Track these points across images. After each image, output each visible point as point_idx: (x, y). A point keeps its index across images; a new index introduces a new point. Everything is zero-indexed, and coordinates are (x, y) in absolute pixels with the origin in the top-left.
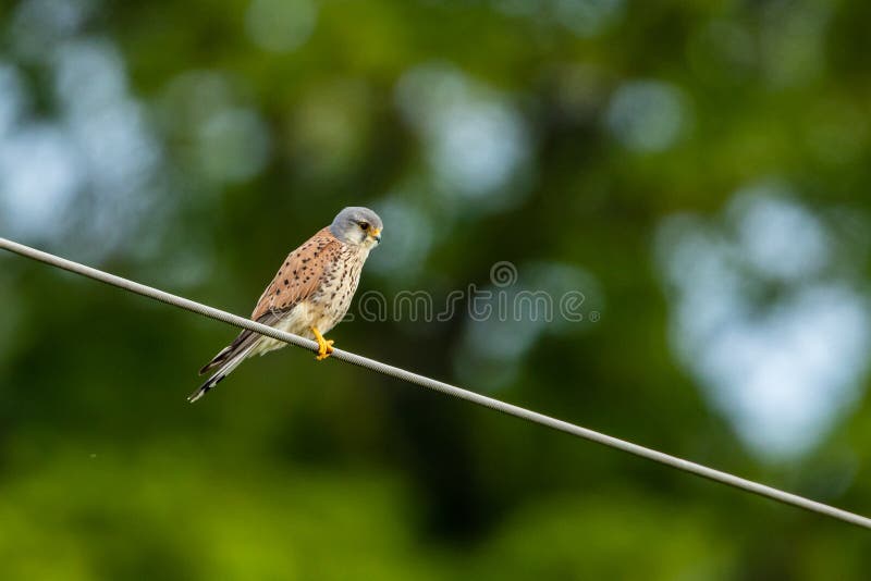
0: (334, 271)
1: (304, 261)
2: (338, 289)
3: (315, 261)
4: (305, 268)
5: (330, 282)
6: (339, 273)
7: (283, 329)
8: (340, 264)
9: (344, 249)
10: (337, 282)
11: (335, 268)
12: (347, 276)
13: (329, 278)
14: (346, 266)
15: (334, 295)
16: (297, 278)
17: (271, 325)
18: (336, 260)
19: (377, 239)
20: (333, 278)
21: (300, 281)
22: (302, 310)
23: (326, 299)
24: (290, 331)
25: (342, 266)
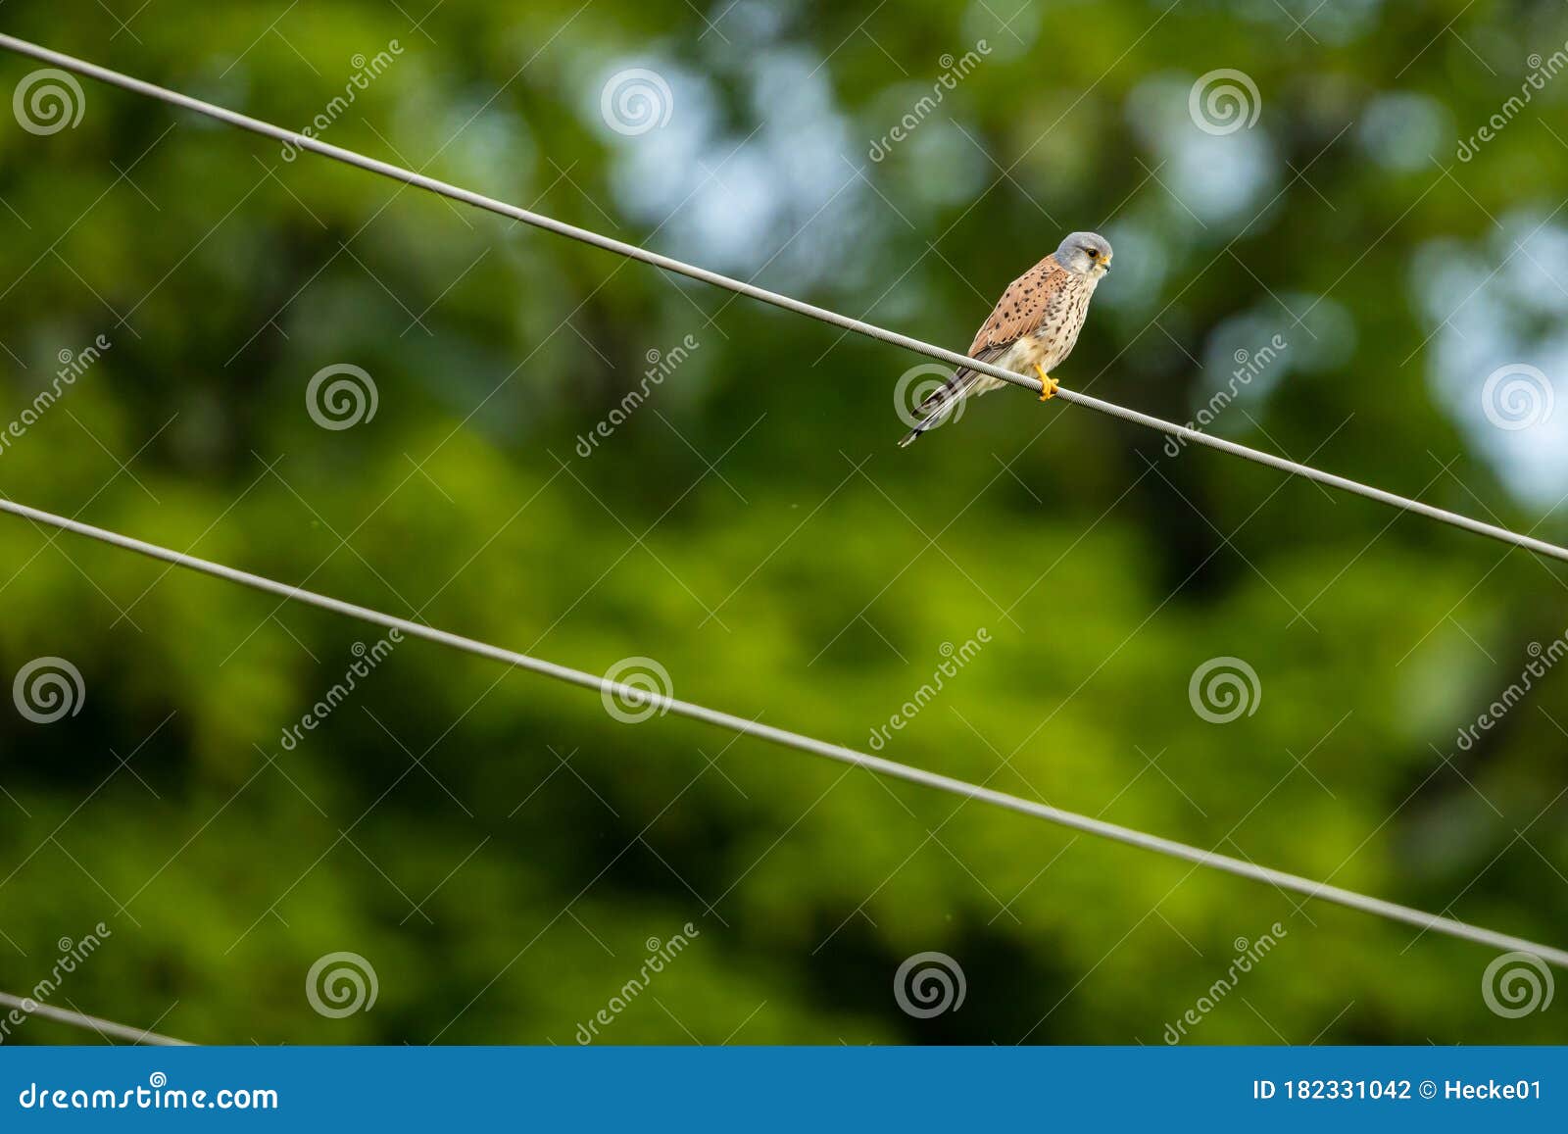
0: (1059, 303)
1: (1026, 292)
2: (1063, 322)
3: (1037, 291)
4: (1027, 300)
5: (1055, 315)
6: (1065, 306)
7: (1003, 367)
8: (1066, 294)
9: (1069, 279)
10: (1062, 315)
11: (1061, 299)
12: (1074, 308)
13: (1053, 311)
14: (1072, 297)
15: (1059, 329)
16: (1018, 311)
17: (990, 362)
18: (1061, 291)
19: (1106, 268)
20: (1058, 311)
21: (1022, 314)
22: (1024, 346)
23: (1050, 333)
24: (1011, 369)
25: (1068, 297)
